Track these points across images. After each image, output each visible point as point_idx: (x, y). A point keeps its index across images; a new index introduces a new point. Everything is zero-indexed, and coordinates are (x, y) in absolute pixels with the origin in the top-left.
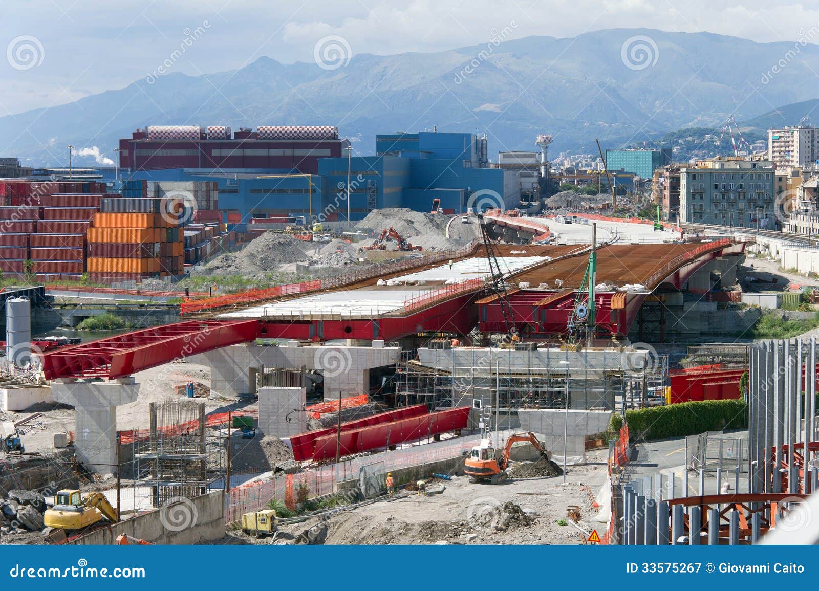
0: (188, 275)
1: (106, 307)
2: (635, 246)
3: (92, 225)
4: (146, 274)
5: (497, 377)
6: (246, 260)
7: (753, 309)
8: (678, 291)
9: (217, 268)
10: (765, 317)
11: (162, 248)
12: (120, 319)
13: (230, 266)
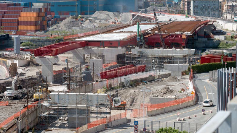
0: (48, 31)
1: (28, 40)
2: (182, 22)
3: (20, 16)
4: (36, 30)
5: (158, 57)
6: (63, 26)
7: (218, 40)
8: (196, 35)
9: (56, 28)
10: (221, 42)
11: (41, 23)
12: (32, 43)
13: (59, 28)
